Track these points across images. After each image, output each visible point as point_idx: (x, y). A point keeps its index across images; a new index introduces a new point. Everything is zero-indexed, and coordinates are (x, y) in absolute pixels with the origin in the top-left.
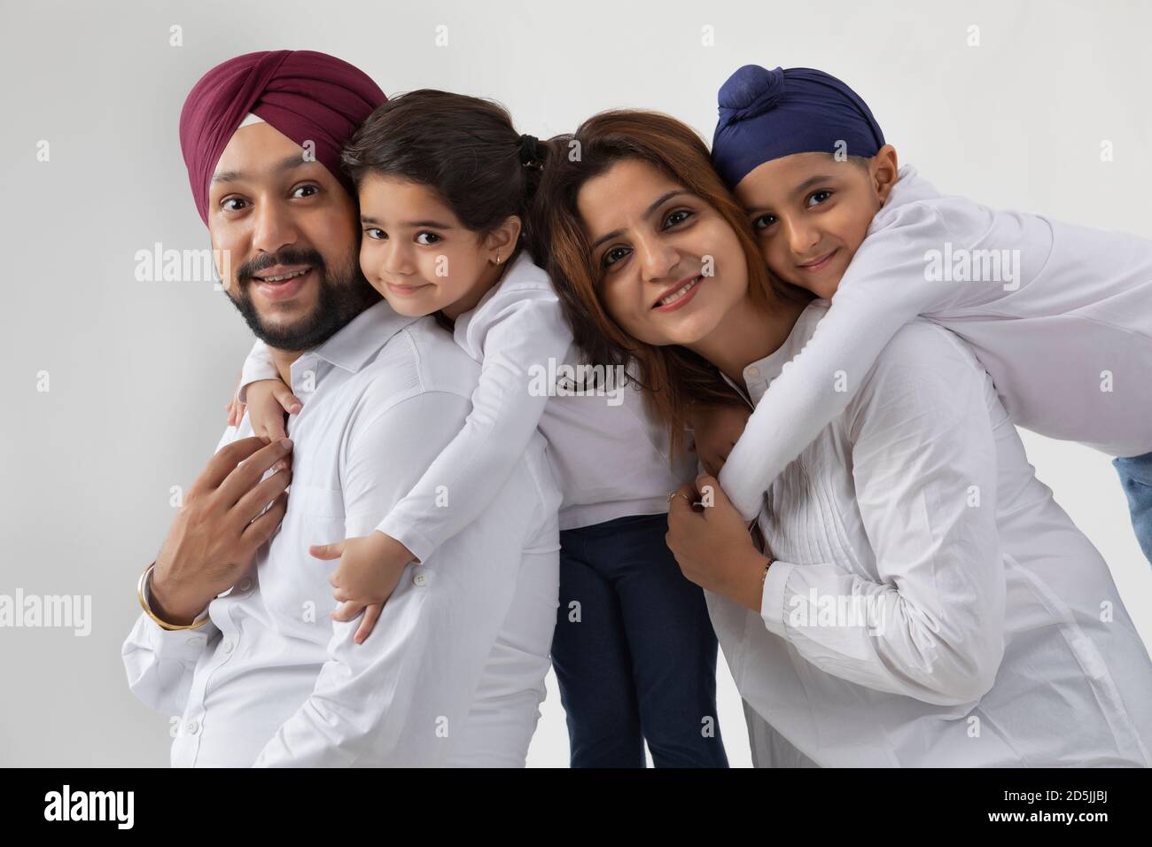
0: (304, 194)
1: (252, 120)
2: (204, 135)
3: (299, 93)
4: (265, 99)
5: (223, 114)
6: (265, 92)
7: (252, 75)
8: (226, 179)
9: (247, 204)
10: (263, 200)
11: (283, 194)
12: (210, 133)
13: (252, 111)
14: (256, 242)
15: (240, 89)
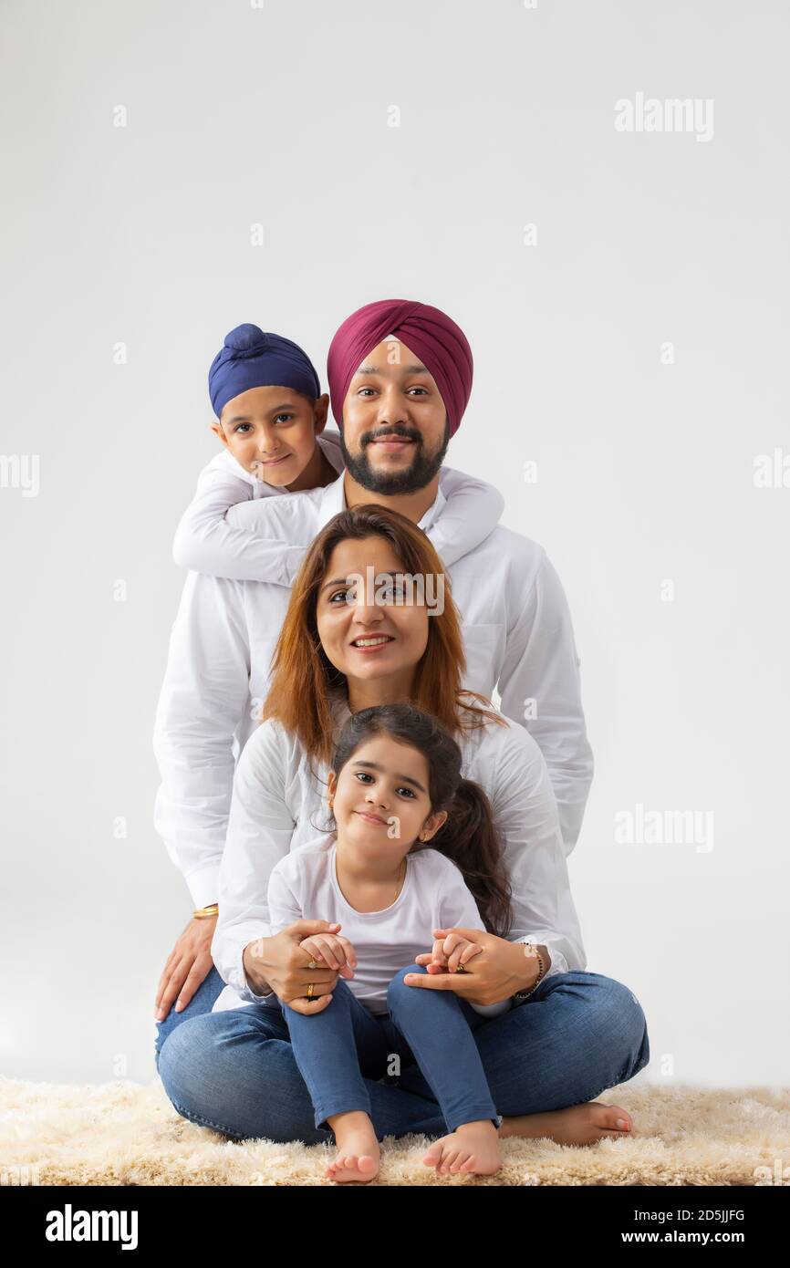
0: (416, 394)
1: (391, 338)
2: (355, 344)
3: (425, 330)
4: (402, 328)
5: (373, 331)
6: (403, 324)
7: (397, 311)
8: (367, 372)
9: (375, 393)
10: (389, 390)
11: (403, 390)
12: (361, 342)
13: (391, 333)
14: (380, 418)
15: (386, 319)
